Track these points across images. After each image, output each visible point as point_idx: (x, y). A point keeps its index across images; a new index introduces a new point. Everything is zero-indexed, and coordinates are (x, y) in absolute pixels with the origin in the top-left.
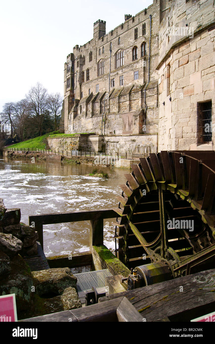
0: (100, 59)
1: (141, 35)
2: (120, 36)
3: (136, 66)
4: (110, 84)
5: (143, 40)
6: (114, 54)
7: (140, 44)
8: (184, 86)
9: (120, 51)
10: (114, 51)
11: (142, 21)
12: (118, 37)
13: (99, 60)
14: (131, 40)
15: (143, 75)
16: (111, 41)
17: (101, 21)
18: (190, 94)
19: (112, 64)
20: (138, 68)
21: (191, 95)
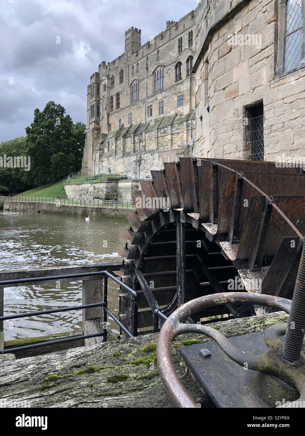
0: (133, 80)
1: (187, 47)
2: (159, 49)
3: (180, 89)
4: (147, 113)
5: (190, 54)
6: (151, 73)
7: (186, 59)
8: (225, 86)
9: (159, 68)
10: (151, 69)
11: (188, 27)
12: (157, 50)
13: (132, 82)
14: (174, 54)
15: (189, 100)
16: (148, 56)
17: (134, 29)
18: (233, 97)
19: (149, 86)
20: (182, 90)
21: (235, 98)
